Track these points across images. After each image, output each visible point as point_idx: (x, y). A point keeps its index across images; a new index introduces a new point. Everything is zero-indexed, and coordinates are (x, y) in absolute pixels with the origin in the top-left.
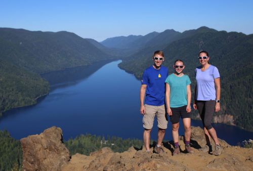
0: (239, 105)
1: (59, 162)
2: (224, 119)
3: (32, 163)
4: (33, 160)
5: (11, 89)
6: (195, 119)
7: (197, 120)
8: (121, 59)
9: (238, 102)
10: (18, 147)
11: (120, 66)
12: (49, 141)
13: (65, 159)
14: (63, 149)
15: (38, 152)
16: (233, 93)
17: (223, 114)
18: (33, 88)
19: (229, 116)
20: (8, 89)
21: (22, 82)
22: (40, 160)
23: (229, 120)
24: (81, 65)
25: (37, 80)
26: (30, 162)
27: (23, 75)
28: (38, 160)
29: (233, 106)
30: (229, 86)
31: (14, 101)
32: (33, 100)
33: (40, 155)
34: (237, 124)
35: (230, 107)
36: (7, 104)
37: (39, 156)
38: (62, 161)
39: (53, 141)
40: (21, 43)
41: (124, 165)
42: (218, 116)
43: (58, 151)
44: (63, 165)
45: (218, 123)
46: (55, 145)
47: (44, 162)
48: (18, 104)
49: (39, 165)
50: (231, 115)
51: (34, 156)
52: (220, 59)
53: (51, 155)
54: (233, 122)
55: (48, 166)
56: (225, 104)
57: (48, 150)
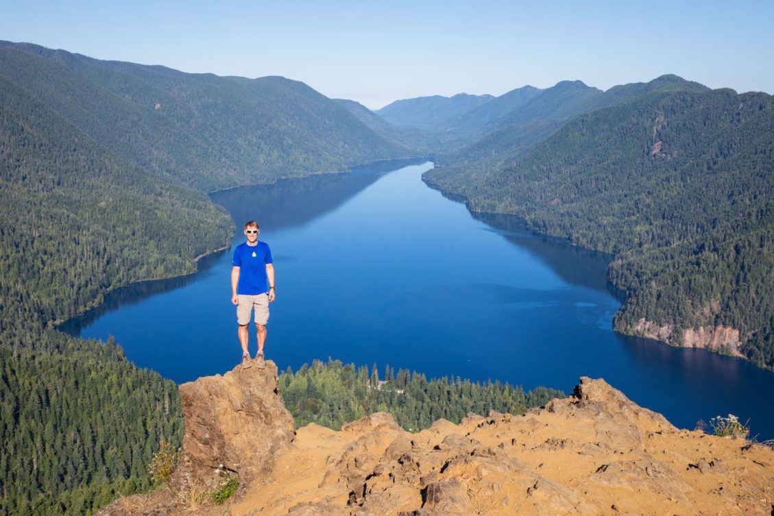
0: (757, 302)
1: (270, 445)
2: (712, 338)
3: (206, 443)
4: (207, 436)
5: (128, 232)
6: (631, 333)
7: (635, 337)
8: (431, 160)
9: (757, 293)
10: (146, 386)
11: (428, 179)
12: (248, 393)
13: (283, 438)
14: (278, 413)
15: (221, 417)
16: (742, 267)
17: (710, 323)
18: (188, 229)
19: (728, 329)
20: (120, 229)
21: (159, 214)
22: (226, 437)
23: (727, 340)
24: (320, 173)
25: (199, 208)
26: (200, 440)
27: (161, 194)
28: (221, 437)
29: (740, 303)
30: (732, 247)
31: (137, 263)
32: (188, 264)
33: (226, 425)
34: (750, 354)
35: (732, 304)
36: (118, 270)
37: (223, 427)
38: (276, 440)
39: (258, 393)
40: (158, 106)
41: (418, 464)
42: (696, 329)
43: (267, 417)
44: (278, 452)
45: (694, 348)
46: (261, 403)
47: (234, 442)
48: (148, 272)
49: (221, 448)
50: (734, 328)
51: (212, 428)
52: (709, 168)
53: (251, 426)
54: (738, 348)
55: (243, 451)
56: (719, 296)
57: (243, 414)
